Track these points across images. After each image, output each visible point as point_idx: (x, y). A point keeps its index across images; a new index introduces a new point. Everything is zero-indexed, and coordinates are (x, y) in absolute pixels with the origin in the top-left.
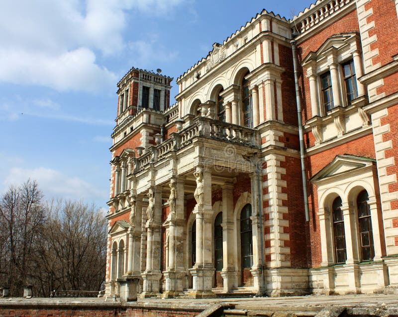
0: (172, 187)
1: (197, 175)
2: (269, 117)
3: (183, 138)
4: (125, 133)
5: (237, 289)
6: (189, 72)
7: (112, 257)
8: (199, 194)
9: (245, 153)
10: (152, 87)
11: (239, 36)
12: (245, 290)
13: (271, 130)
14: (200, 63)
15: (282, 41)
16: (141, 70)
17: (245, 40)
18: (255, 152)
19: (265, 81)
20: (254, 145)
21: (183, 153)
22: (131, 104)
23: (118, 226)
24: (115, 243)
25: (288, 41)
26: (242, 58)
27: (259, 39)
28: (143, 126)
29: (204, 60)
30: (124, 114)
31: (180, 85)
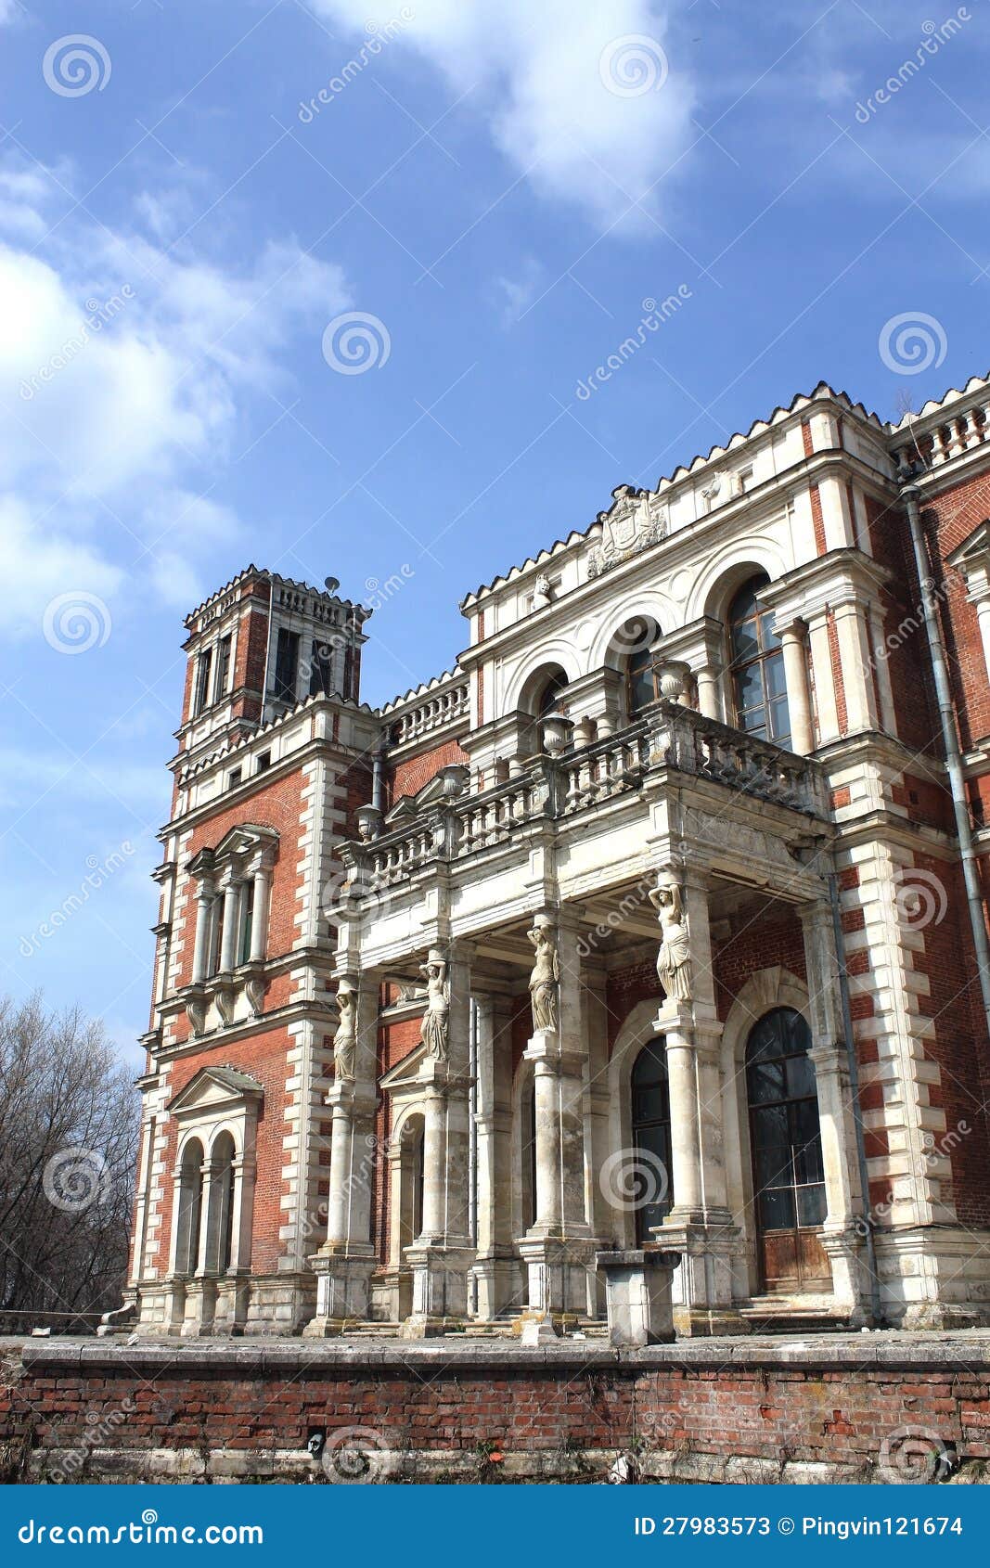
0: (543, 940)
1: (663, 898)
2: (859, 719)
3: (573, 777)
4: (236, 774)
5: (750, 1305)
6: (515, 575)
7: (177, 1193)
8: (678, 963)
9: (792, 835)
10: (308, 633)
11: (722, 465)
12: (788, 1306)
13: (870, 761)
14: (560, 548)
15: (875, 485)
16: (276, 576)
17: (743, 479)
18: (822, 832)
19: (836, 607)
20: (812, 809)
21: (586, 826)
22: (242, 683)
23: (206, 1085)
24: (195, 1145)
25: (892, 488)
26: (733, 534)
27: (809, 474)
28: (317, 749)
29: (575, 539)
30: (212, 716)
31: (475, 619)
